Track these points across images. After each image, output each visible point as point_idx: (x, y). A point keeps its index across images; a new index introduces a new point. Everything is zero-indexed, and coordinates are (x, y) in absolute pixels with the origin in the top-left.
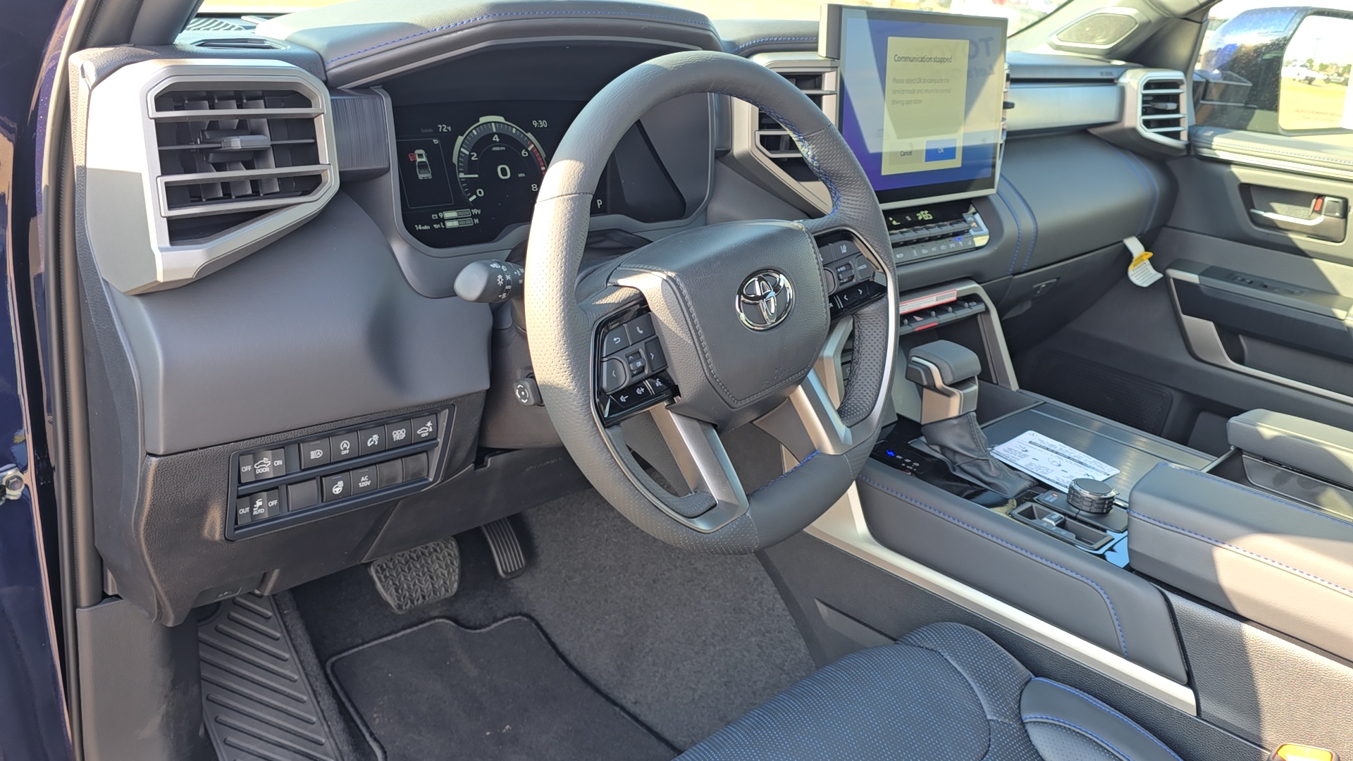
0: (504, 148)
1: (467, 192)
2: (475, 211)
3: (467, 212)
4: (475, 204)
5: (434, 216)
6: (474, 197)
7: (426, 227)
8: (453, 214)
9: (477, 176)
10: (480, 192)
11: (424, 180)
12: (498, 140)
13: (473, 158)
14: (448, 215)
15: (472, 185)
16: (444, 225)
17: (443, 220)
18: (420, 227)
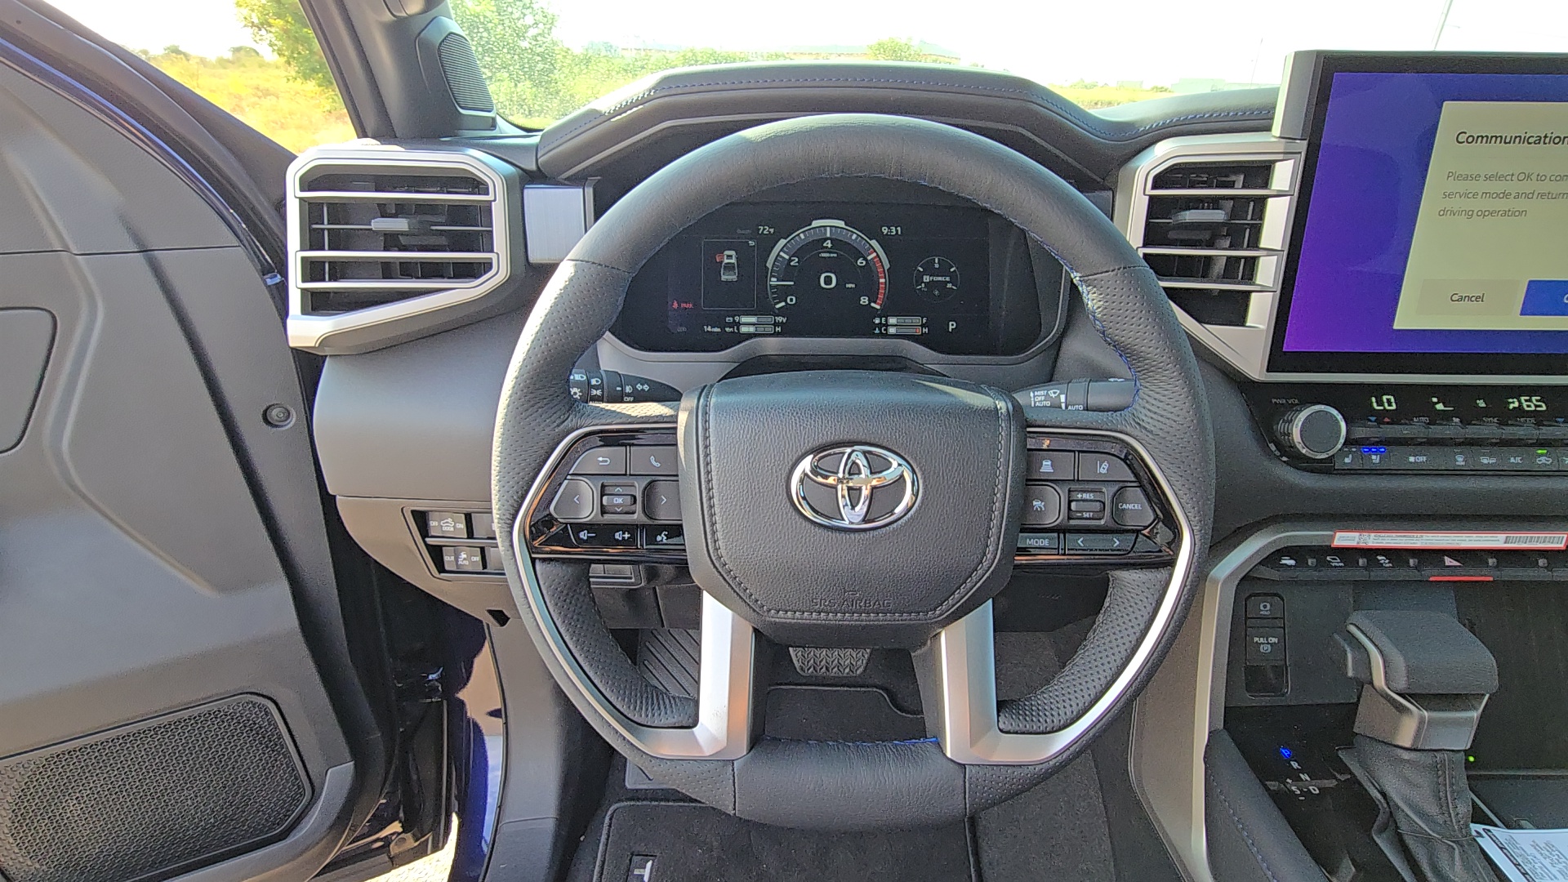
0: (835, 255)
1: (774, 299)
2: (780, 319)
3: (770, 319)
4: (781, 312)
5: (729, 319)
6: (783, 304)
7: (717, 330)
8: (753, 319)
9: (792, 283)
10: (792, 300)
11: (727, 282)
12: (830, 245)
13: (792, 264)
14: (744, 319)
15: (783, 293)
16: (738, 329)
17: (739, 324)
18: (709, 329)
